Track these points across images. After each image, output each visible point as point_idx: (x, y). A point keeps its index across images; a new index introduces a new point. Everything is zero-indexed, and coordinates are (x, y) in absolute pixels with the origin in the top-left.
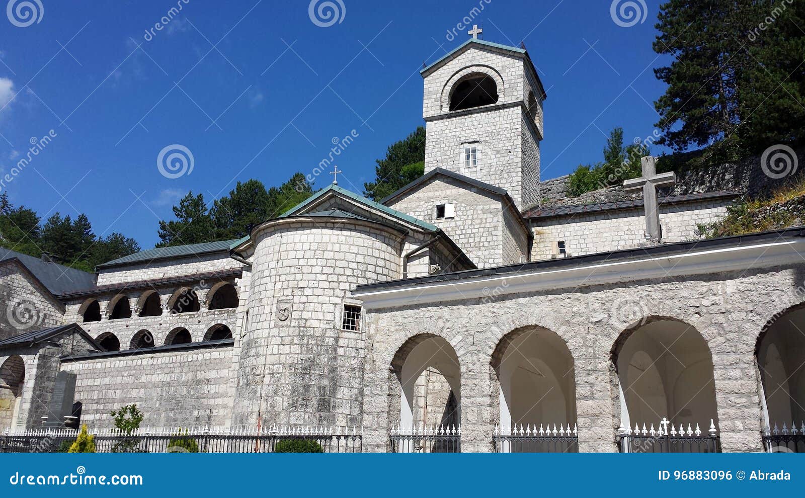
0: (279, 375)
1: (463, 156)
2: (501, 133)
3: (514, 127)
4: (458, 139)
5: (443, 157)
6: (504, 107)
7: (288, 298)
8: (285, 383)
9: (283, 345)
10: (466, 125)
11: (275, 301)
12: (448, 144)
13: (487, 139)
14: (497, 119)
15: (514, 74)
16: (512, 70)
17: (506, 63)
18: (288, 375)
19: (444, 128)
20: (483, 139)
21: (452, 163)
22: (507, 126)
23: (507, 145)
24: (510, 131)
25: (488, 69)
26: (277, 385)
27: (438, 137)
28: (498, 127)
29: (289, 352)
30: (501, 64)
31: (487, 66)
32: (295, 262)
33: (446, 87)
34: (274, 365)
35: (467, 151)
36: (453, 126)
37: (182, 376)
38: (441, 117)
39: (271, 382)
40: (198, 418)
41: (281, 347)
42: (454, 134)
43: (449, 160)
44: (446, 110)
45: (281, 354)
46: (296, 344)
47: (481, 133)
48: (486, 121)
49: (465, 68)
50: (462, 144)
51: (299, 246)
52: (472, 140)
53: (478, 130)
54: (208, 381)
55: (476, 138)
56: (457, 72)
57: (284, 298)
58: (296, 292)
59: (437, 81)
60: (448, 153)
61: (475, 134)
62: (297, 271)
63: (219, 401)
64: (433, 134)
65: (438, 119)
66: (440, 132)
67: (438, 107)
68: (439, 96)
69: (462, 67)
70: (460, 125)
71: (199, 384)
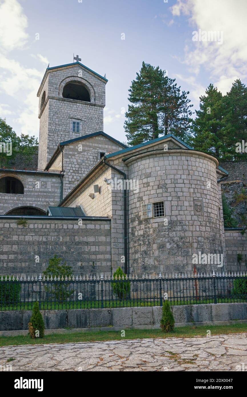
0: (202, 243)
1: (71, 125)
2: (93, 119)
3: (100, 118)
4: (69, 115)
5: (60, 123)
6: (95, 105)
7: (199, 199)
8: (206, 248)
9: (202, 226)
10: (73, 108)
11: (192, 200)
12: (62, 116)
13: (85, 120)
14: (91, 111)
15: (101, 90)
16: (99, 87)
17: (97, 83)
18: (207, 243)
19: (61, 106)
20: (83, 119)
21: (65, 127)
22: (96, 116)
23: (96, 126)
24: (98, 120)
25: (86, 82)
26: (202, 249)
27: (56, 110)
28: (91, 115)
29: (205, 230)
30: (94, 82)
31: (86, 80)
32: (199, 178)
33: (62, 83)
34: (198, 237)
35: (74, 123)
36: (66, 107)
37: (60, 238)
38: (59, 99)
39: (199, 247)
40: (82, 267)
41: (201, 227)
42: (66, 111)
43: (63, 125)
44: (61, 96)
45: (201, 231)
46: (208, 226)
47: (82, 115)
48: (85, 110)
49: (74, 76)
50: (71, 118)
51: (199, 169)
52: (77, 118)
53: (80, 113)
54: (87, 243)
55: (79, 117)
56: (69, 77)
57: (197, 198)
58: (203, 196)
59: (57, 78)
60: (63, 121)
61: (79, 115)
62: (201, 184)
63: (99, 257)
64: (53, 107)
65: (57, 100)
66: (58, 108)
67: (57, 93)
68: (58, 86)
69: (71, 75)
70: (70, 107)
71: (78, 245)
